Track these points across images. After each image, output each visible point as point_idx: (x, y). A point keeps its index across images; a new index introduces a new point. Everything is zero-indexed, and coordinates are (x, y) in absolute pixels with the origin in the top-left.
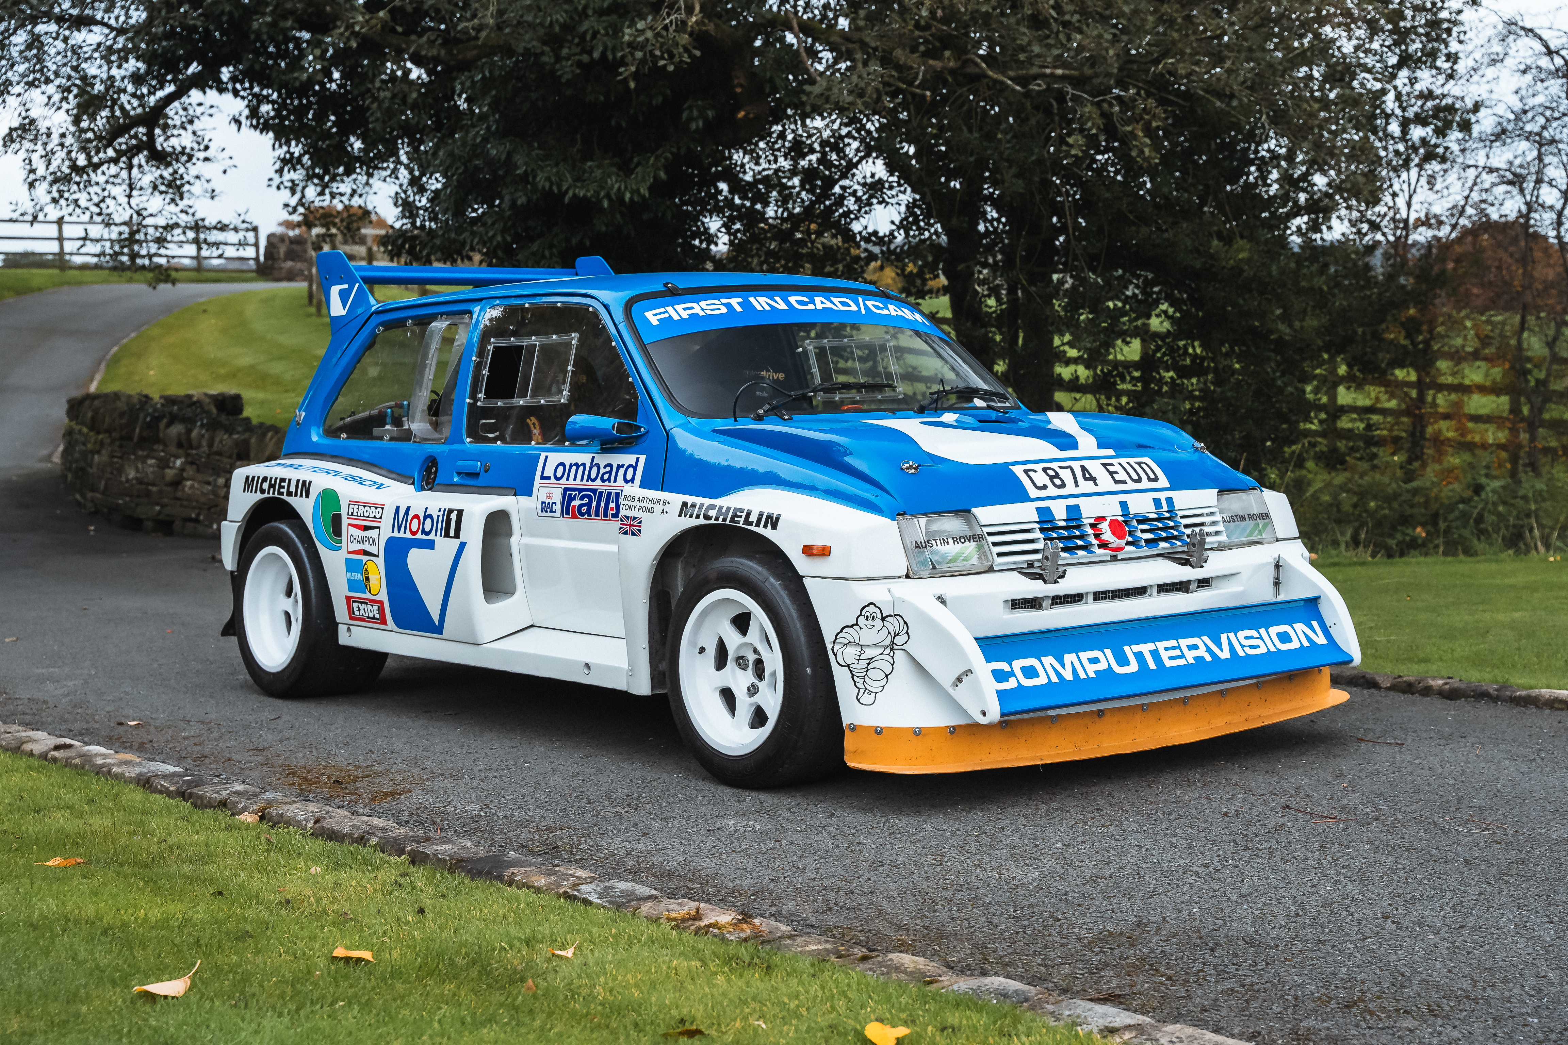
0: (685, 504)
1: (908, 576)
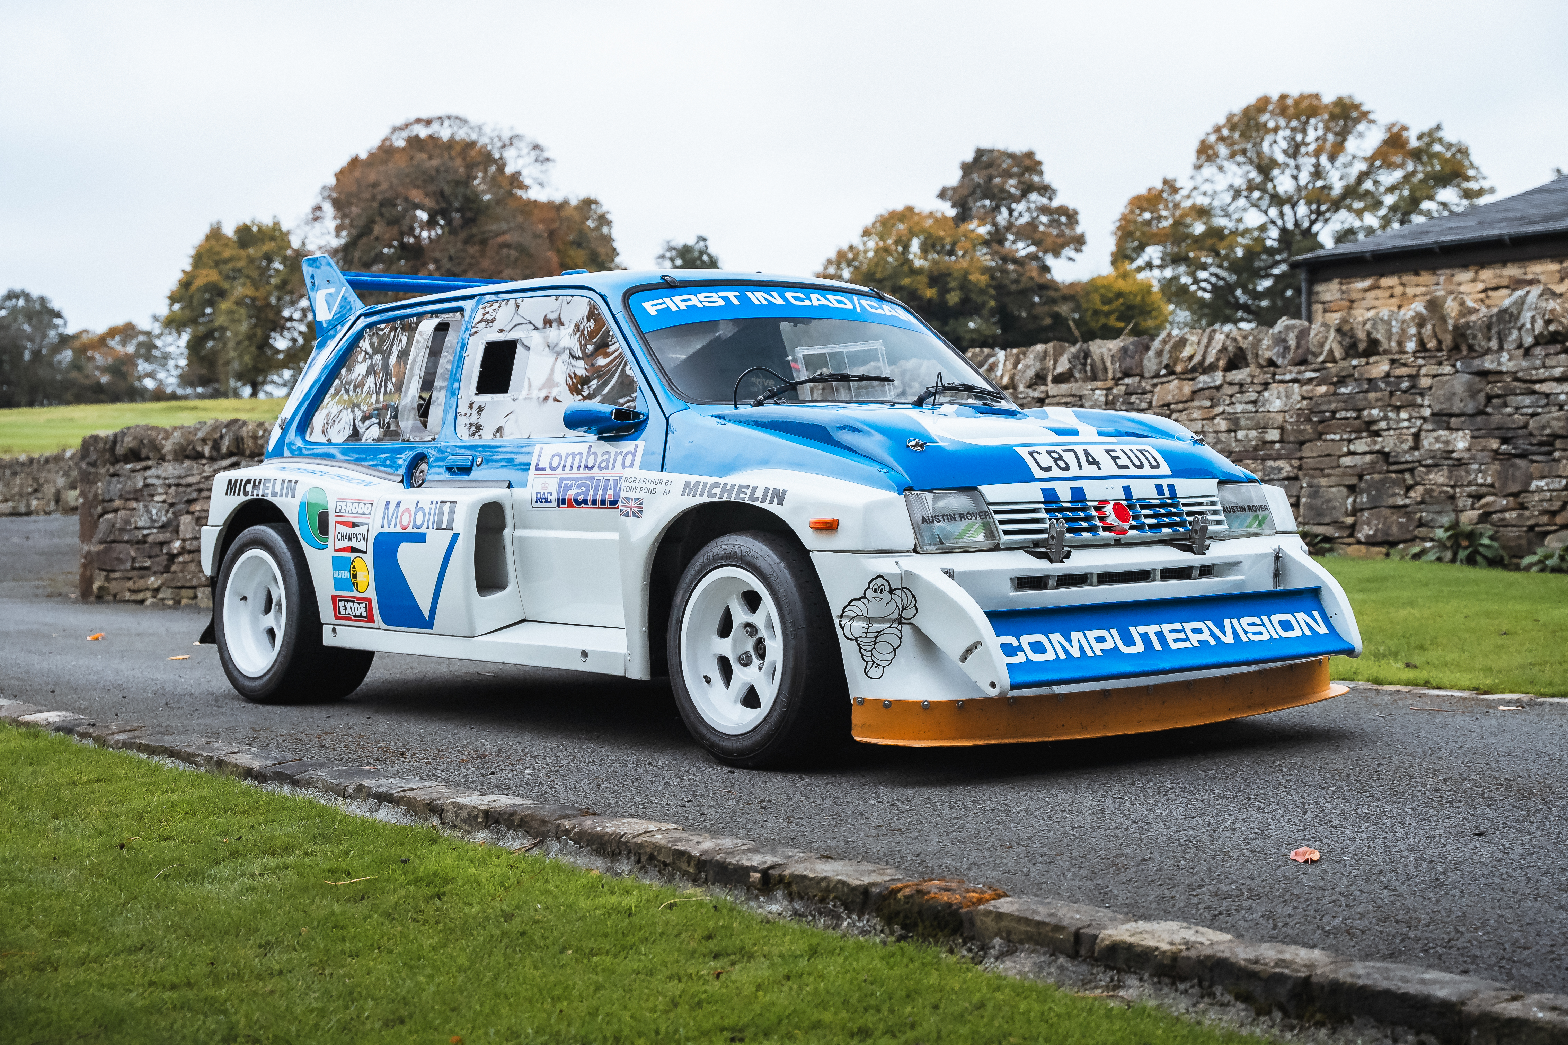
0: (688, 483)
1: (915, 551)
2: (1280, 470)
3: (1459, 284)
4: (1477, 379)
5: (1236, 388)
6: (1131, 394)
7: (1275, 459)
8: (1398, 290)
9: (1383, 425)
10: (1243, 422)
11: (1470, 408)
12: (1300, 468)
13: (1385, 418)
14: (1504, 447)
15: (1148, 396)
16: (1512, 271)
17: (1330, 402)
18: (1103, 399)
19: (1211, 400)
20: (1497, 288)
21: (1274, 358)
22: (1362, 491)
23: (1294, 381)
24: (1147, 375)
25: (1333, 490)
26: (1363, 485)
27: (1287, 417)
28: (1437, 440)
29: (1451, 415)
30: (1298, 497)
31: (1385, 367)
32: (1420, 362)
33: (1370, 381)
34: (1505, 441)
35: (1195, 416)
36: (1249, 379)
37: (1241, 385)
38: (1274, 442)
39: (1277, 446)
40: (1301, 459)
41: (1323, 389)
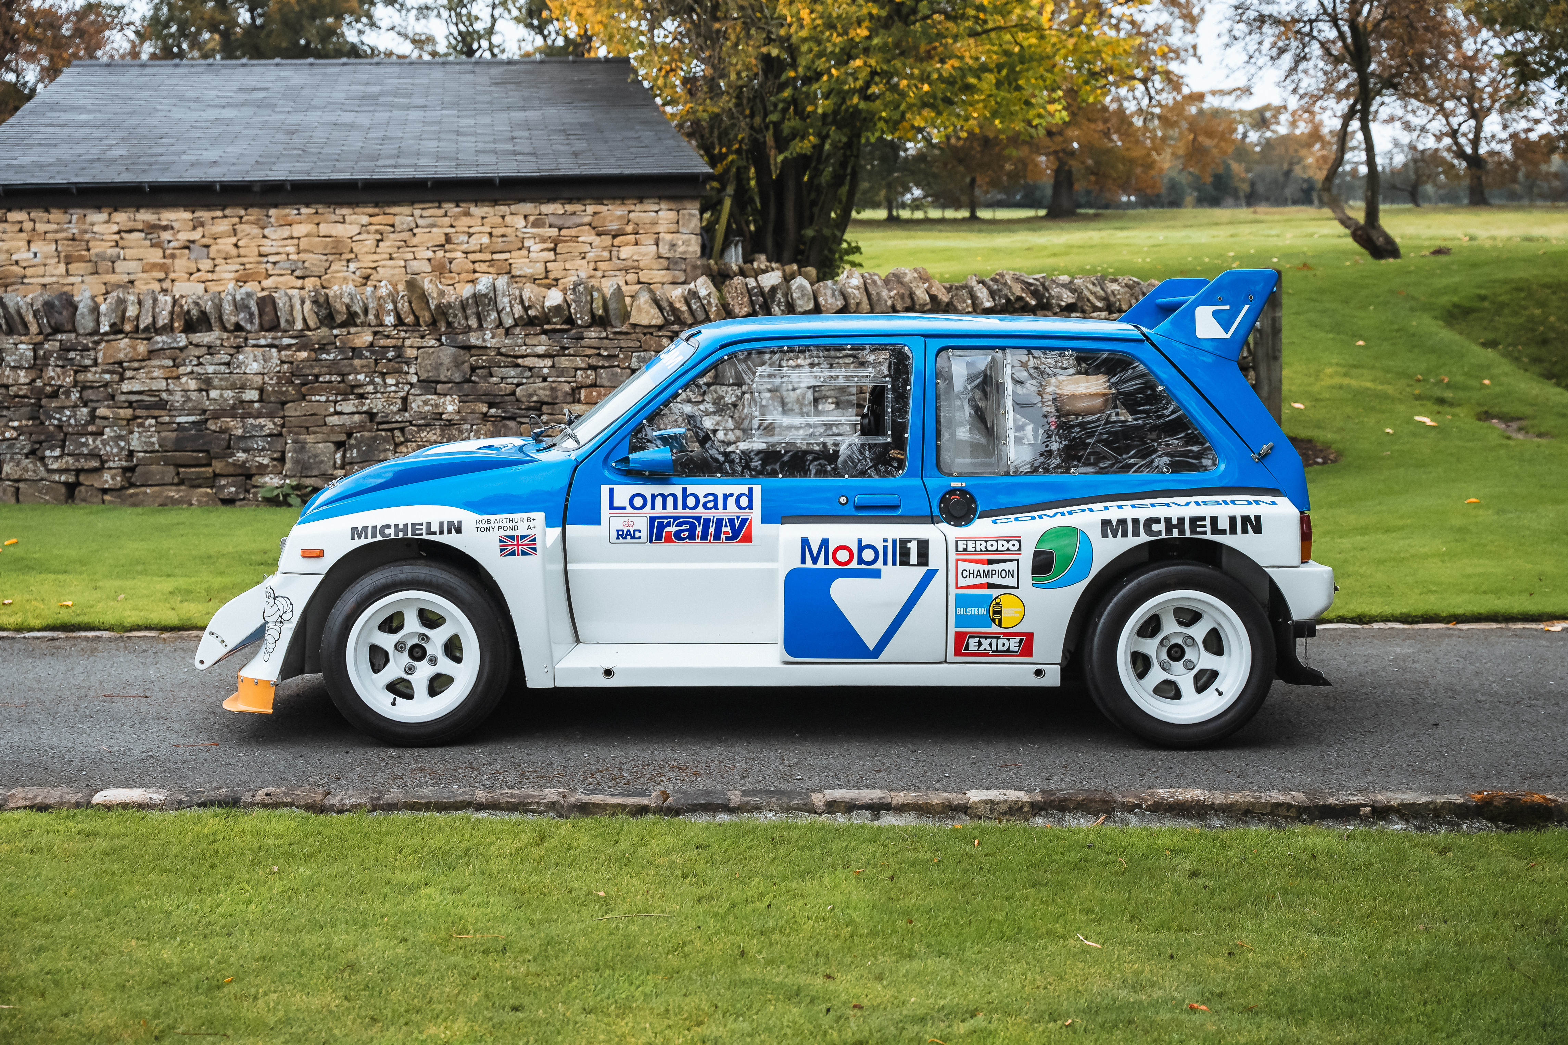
2: (262, 427)
3: (93, 224)
4: (462, 352)
5: (204, 350)
6: (68, 350)
7: (256, 418)
8: (28, 226)
9: (370, 388)
10: (216, 382)
11: (457, 377)
12: (283, 426)
13: (372, 382)
14: (493, 411)
15: (92, 353)
16: (146, 216)
17: (312, 367)
18: (30, 354)
19: (174, 360)
20: (130, 231)
21: (242, 323)
22: (352, 447)
23: (271, 346)
24: (81, 331)
25: (320, 445)
26: (353, 441)
27: (266, 378)
28: (426, 403)
29: (438, 382)
30: (283, 453)
31: (370, 338)
32: (403, 334)
33: (354, 349)
34: (491, 405)
35: (155, 374)
36: (218, 342)
37: (209, 347)
38: (253, 402)
39: (256, 405)
40: (283, 417)
41: (304, 355)
